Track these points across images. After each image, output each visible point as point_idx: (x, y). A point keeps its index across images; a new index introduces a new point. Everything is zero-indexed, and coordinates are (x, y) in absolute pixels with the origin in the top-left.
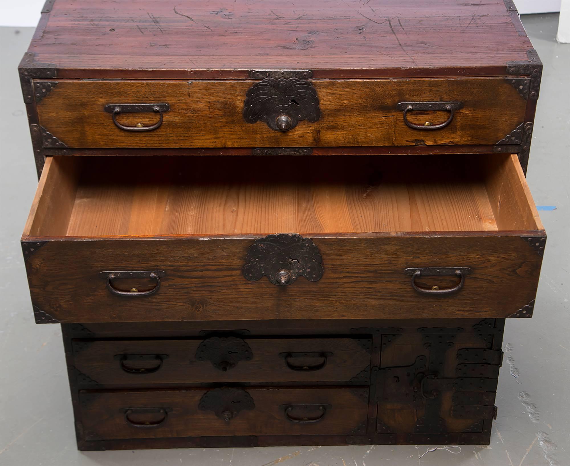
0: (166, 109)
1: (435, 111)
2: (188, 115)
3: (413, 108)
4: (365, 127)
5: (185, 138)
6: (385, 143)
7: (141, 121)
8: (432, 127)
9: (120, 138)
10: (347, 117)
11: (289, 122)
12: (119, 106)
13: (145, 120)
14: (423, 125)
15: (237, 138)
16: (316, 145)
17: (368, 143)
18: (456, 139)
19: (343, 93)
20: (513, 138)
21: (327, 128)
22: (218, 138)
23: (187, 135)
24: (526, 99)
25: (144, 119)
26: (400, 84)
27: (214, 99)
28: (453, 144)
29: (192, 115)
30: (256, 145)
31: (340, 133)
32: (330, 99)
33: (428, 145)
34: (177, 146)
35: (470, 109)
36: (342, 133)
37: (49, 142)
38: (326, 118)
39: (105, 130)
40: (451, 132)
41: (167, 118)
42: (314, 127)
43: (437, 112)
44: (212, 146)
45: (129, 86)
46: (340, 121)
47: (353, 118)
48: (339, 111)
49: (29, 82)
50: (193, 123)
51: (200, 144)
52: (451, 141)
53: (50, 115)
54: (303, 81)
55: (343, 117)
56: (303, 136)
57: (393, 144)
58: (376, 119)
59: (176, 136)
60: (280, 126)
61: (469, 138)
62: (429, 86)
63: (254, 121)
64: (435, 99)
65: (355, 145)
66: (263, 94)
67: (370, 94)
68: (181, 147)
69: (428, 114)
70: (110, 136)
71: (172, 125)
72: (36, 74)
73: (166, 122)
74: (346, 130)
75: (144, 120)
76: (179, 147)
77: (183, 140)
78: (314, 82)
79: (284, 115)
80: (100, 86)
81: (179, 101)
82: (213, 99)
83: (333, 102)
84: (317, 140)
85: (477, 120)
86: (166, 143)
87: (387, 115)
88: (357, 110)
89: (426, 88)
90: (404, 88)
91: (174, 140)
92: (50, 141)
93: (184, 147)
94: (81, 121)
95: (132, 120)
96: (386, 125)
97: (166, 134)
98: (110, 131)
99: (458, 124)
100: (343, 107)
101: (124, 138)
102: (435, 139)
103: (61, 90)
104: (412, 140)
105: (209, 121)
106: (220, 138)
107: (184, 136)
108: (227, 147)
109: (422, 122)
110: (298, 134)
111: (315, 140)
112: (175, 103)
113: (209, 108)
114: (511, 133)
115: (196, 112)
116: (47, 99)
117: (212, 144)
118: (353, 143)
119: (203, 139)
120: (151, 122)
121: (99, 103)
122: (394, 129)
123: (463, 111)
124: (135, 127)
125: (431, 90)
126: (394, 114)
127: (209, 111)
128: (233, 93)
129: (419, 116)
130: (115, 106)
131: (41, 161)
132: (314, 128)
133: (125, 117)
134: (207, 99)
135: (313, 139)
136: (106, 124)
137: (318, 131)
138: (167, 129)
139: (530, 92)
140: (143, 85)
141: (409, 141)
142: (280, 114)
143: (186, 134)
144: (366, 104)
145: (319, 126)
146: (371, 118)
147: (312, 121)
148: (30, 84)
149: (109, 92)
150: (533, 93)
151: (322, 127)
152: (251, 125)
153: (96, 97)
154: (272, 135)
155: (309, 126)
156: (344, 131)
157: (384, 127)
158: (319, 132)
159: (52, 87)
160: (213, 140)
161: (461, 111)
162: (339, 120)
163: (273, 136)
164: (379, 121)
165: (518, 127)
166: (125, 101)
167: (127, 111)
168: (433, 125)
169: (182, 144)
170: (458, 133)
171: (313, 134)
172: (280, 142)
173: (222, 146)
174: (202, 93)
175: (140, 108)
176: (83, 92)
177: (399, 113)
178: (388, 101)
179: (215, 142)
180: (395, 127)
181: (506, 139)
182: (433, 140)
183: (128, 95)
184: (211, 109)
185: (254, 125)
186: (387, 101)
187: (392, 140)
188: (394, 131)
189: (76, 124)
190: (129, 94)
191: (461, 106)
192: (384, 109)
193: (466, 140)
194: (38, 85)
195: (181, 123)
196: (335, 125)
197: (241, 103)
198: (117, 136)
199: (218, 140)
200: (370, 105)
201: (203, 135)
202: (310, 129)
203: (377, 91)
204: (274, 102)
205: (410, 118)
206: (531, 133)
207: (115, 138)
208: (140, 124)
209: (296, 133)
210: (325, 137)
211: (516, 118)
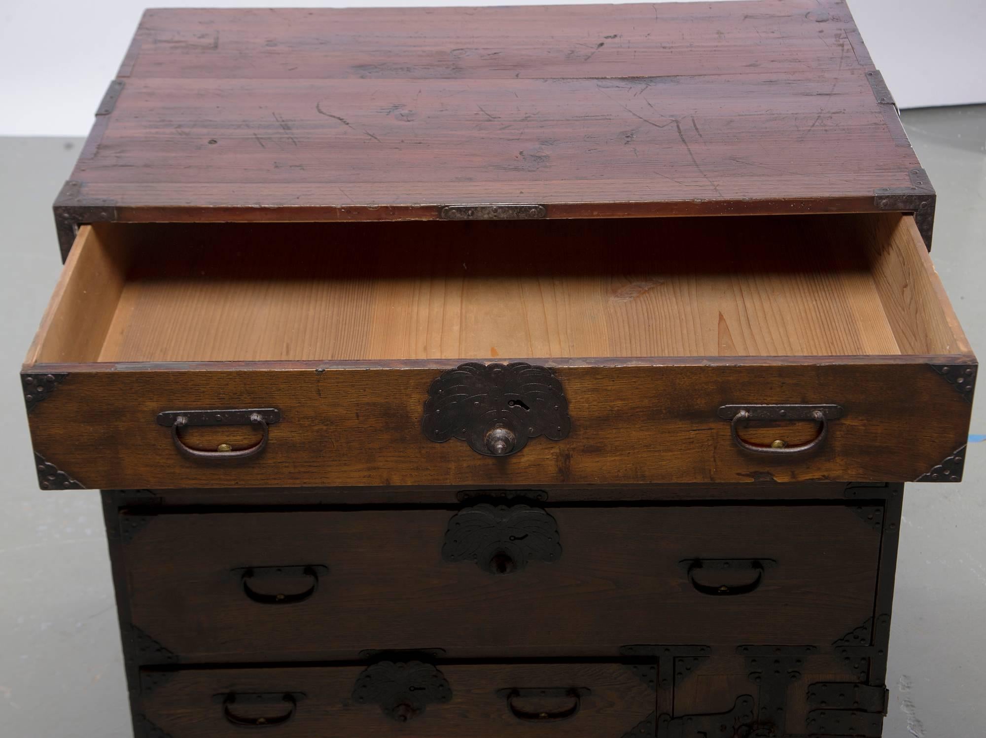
0: (273, 419)
1: (792, 421)
2: (316, 428)
3: (749, 416)
4: (656, 450)
5: (311, 469)
6: (695, 478)
7: (227, 440)
8: (787, 450)
9: (188, 471)
10: (622, 430)
11: (511, 441)
12: (185, 415)
13: (234, 438)
14: (769, 446)
15: (411, 469)
16: (563, 481)
17: (663, 477)
18: (835, 472)
19: (614, 388)
20: (947, 472)
21: (583, 451)
22: (375, 468)
23: (315, 464)
25: (234, 436)
26: (723, 372)
27: (365, 400)
28: (829, 481)
29: (325, 428)
30: (448, 481)
31: (609, 459)
32: (588, 398)
33: (779, 481)
34: (297, 484)
35: (860, 418)
36: (613, 458)
37: (49, 481)
38: (582, 432)
39: (158, 457)
40: (825, 459)
41: (275, 434)
42: (558, 447)
43: (796, 422)
44: (364, 482)
45: (204, 379)
46: (608, 438)
47: (634, 432)
48: (605, 420)
50: (326, 442)
51: (340, 480)
52: (824, 476)
53: (53, 431)
55: (614, 431)
56: (537, 465)
57: (712, 479)
58: (679, 434)
59: (295, 467)
60: (492, 450)
61: (861, 471)
62: (781, 376)
63: (443, 438)
64: (791, 399)
65: (638, 481)
66: (461, 390)
67: (665, 390)
68: (305, 485)
69: (779, 426)
70: (168, 467)
71: (287, 446)
73: (275, 442)
74: (621, 455)
75: (232, 438)
76: (299, 486)
77: (308, 472)
78: (559, 369)
79: (500, 427)
80: (148, 379)
81: (299, 403)
82: (363, 399)
83: (595, 403)
84: (564, 471)
85: (874, 438)
86: (275, 479)
87: (698, 428)
88: (642, 419)
89: (775, 379)
90: (731, 378)
91: (290, 473)
92: (51, 478)
93: (310, 486)
94: (112, 440)
95: (211, 438)
96: (697, 445)
97: (274, 463)
98: (167, 459)
99: (838, 444)
100: (615, 412)
101: (193, 471)
102: (793, 473)
103: (72, 387)
104: (748, 473)
105: (357, 439)
106: (378, 468)
107: (310, 466)
108: (392, 485)
109: (767, 441)
110: (528, 460)
111: (560, 471)
112: (291, 407)
113: (358, 416)
114: (943, 462)
115: (331, 423)
116: (45, 404)
118: (634, 478)
119: (345, 471)
120: (246, 442)
121: (146, 409)
122: (714, 453)
123: (848, 422)
124: (216, 451)
125: (783, 383)
126: (712, 425)
127: (357, 421)
128: (402, 388)
129: (762, 429)
130: (177, 415)
132: (558, 451)
133: (197, 434)
134: (353, 400)
135: (557, 469)
136: (159, 447)
137: (567, 455)
138: (277, 453)
140: (231, 377)
141: (743, 475)
142: (493, 426)
143: (313, 462)
144: (659, 408)
145: (568, 446)
146: (669, 433)
147: (554, 437)
149: (166, 390)
151: (574, 449)
152: (437, 446)
153: (140, 399)
154: (479, 463)
155: (549, 446)
156: (616, 456)
157: (694, 449)
158: (568, 457)
159: (55, 384)
160: (366, 473)
161: (843, 421)
162: (607, 436)
163: (480, 465)
164: (683, 438)
165: (955, 452)
166: (197, 404)
167: (198, 422)
168: (788, 446)
169: (305, 481)
170: (838, 460)
171: (557, 461)
172: (493, 475)
173: (383, 483)
174: (344, 389)
175: (224, 416)
176: (116, 390)
177: (722, 423)
178: (701, 403)
179: (369, 476)
180: (715, 448)
181: (932, 474)
182: (790, 473)
183: (202, 395)
184: (360, 418)
185: (444, 445)
186: (699, 403)
187: (710, 473)
188: (714, 457)
189: (101, 447)
190: (204, 392)
191: (843, 412)
192: (693, 415)
193: (854, 473)
194: (30, 378)
195: (304, 443)
196: (598, 445)
197: (419, 407)
198: (182, 467)
199: (374, 473)
200: (665, 409)
201: (345, 464)
202: (552, 451)
203: (679, 384)
204: (482, 405)
205: (744, 433)
207: (177, 471)
208: (224, 445)
209: (524, 459)
210: (580, 466)
211: (951, 436)
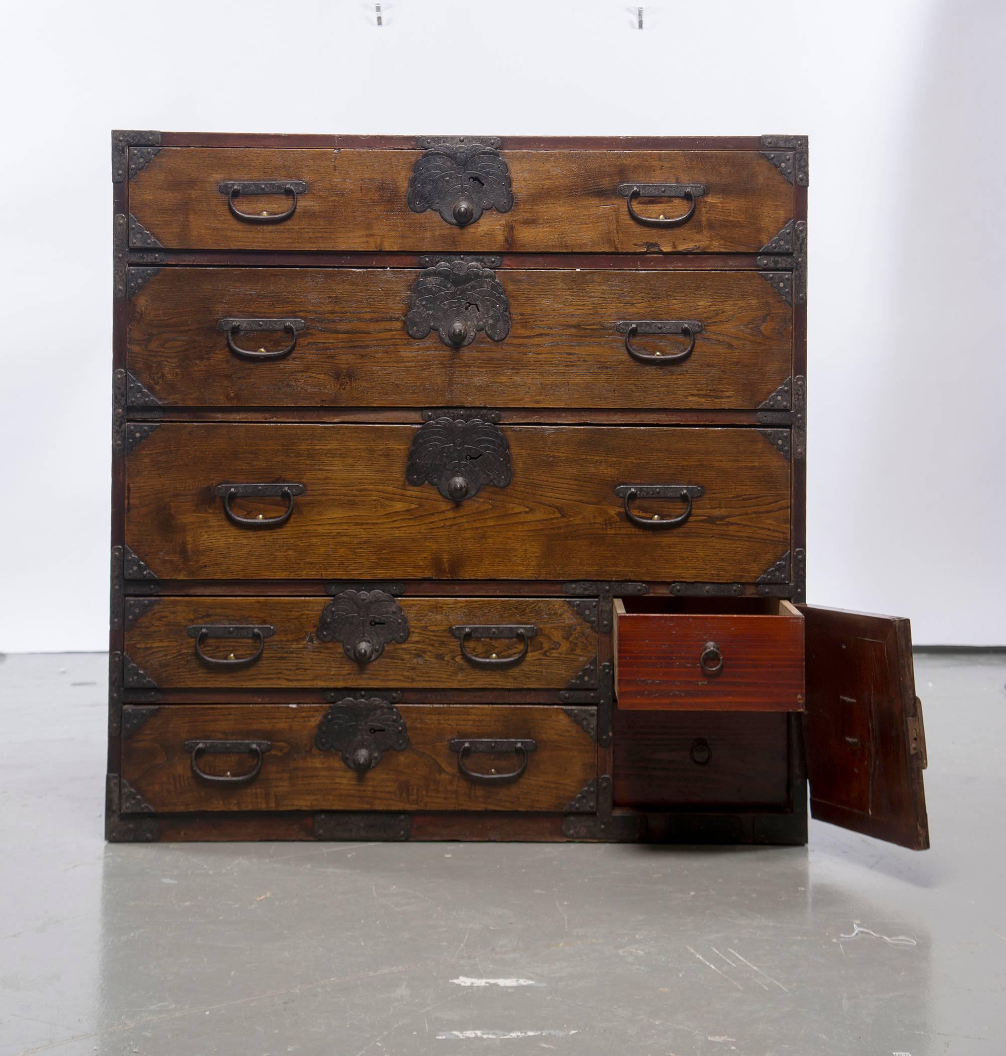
0: (302, 190)
1: (670, 198)
2: (331, 199)
3: (640, 192)
4: (575, 222)
5: (325, 235)
6: (604, 248)
7: (267, 209)
8: (669, 221)
9: (236, 233)
10: (550, 205)
11: (471, 211)
12: (239, 185)
15: (398, 237)
16: (508, 249)
17: (581, 246)
18: (703, 243)
19: (544, 169)
20: (782, 243)
21: (523, 222)
22: (371, 235)
23: (328, 230)
24: (791, 183)
25: (272, 204)
26: (620, 157)
27: (368, 176)
28: (699, 251)
29: (337, 199)
30: (424, 248)
31: (541, 230)
32: (527, 177)
33: (665, 251)
34: (313, 247)
35: (718, 197)
36: (544, 230)
37: (137, 238)
38: (522, 207)
39: (217, 222)
40: (695, 231)
41: (303, 203)
42: (503, 219)
43: (673, 199)
44: (363, 248)
46: (541, 212)
47: (558, 207)
48: (538, 197)
49: (123, 151)
50: (337, 211)
51: (345, 245)
52: (695, 246)
53: (145, 197)
54: (490, 149)
55: (545, 206)
56: (490, 235)
57: (616, 248)
58: (590, 209)
59: (314, 233)
62: (660, 160)
63: (422, 210)
64: (668, 180)
65: (562, 250)
66: (436, 168)
67: (579, 171)
68: (319, 249)
69: (660, 203)
70: (223, 230)
71: (310, 215)
72: (134, 140)
73: (300, 210)
74: (550, 226)
75: (271, 206)
76: (316, 249)
77: (323, 238)
79: (463, 199)
81: (320, 177)
82: (366, 175)
83: (530, 182)
84: (510, 240)
85: (729, 214)
86: (298, 243)
87: (604, 204)
88: (564, 196)
89: (656, 163)
90: (627, 162)
91: (310, 238)
92: (139, 236)
93: (323, 249)
94: (185, 207)
95: (255, 206)
96: (604, 219)
97: (298, 229)
98: (223, 223)
99: (704, 219)
100: (545, 190)
101: (240, 234)
102: (674, 243)
103: (163, 160)
104: (642, 243)
105: (360, 209)
106: (374, 235)
107: (325, 232)
108: (383, 250)
109: (654, 214)
110: (483, 230)
111: (506, 240)
112: (315, 181)
113: (361, 189)
114: (779, 234)
115: (342, 195)
116: (143, 174)
117: (364, 245)
118: (559, 247)
119: (350, 238)
120: (280, 210)
121: (212, 180)
122: (616, 226)
123: (709, 199)
125: (663, 166)
126: (615, 202)
127: (360, 194)
128: (395, 166)
129: (649, 205)
130: (234, 186)
131: (121, 272)
132: (504, 222)
133: (246, 202)
134: (358, 175)
135: (504, 239)
136: (218, 213)
137: (511, 226)
138: (301, 220)
139: (796, 176)
141: (639, 246)
142: (458, 199)
143: (327, 228)
144: (576, 187)
145: (512, 218)
146: (584, 208)
147: (501, 211)
148: (124, 153)
149: (227, 165)
150: (800, 176)
151: (516, 221)
152: (417, 215)
153: (210, 171)
154: (447, 231)
155: (498, 218)
156: (546, 228)
157: (602, 222)
158: (512, 228)
159: (152, 156)
160: (365, 239)
161: (706, 199)
162: (539, 210)
163: (448, 234)
164: (594, 212)
165: (785, 227)
166: (249, 176)
167: (249, 192)
168: (669, 218)
169: (320, 245)
170: (705, 232)
171: (504, 231)
172: (457, 243)
173: (377, 248)
174: (354, 166)
175: (267, 186)
177: (621, 200)
178: (606, 183)
179: (367, 242)
180: (617, 222)
181: (771, 245)
182: (671, 244)
183: (252, 169)
184: (363, 191)
185: (422, 215)
186: (604, 182)
187: (614, 244)
188: (617, 229)
189: (177, 212)
190: (254, 166)
191: (706, 190)
192: (601, 194)
193: (717, 244)
194: (135, 152)
195: (321, 212)
196: (533, 218)
197: (405, 183)
198: (233, 230)
199: (371, 240)
200: (580, 188)
201: (350, 231)
202: (500, 223)
203: (589, 167)
204: (450, 180)
205: (636, 207)
206: (806, 238)
207: (229, 234)
208: (265, 213)
209: (479, 230)
210: (521, 236)
211: (782, 212)
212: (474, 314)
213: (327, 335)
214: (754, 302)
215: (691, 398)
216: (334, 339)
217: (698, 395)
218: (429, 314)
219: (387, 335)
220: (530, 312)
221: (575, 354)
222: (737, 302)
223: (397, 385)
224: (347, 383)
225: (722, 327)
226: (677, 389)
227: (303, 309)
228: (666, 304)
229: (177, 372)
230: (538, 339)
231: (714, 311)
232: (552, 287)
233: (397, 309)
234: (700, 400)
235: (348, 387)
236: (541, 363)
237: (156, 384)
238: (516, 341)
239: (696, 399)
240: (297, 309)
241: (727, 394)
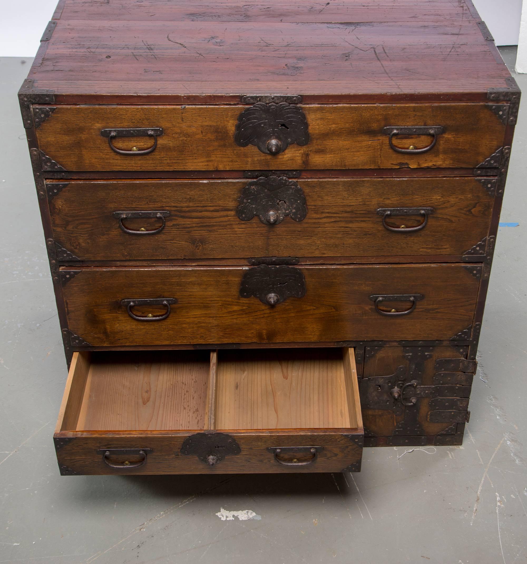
0: (160, 133)
1: (419, 135)
2: (181, 139)
3: (398, 133)
4: (352, 151)
5: (178, 161)
6: (371, 166)
7: (136, 145)
8: (417, 151)
9: (116, 161)
10: (335, 141)
11: (279, 146)
12: (115, 131)
13: (140, 144)
14: (408, 148)
15: (229, 161)
16: (305, 168)
17: (355, 166)
18: (439, 163)
19: (331, 117)
20: (492, 162)
21: (315, 152)
22: (210, 161)
23: (180, 158)
24: (505, 124)
25: (139, 143)
26: (386, 109)
27: (206, 124)
28: (436, 167)
29: (185, 139)
30: (247, 168)
31: (328, 156)
32: (318, 123)
33: (412, 167)
34: (171, 169)
35: (452, 134)
36: (330, 156)
37: (48, 165)
38: (315, 142)
39: (101, 154)
40: (434, 155)
41: (161, 141)
42: (303, 150)
43: (421, 136)
44: (205, 168)
45: (124, 111)
46: (328, 145)
47: (341, 142)
48: (326, 135)
49: (29, 108)
50: (186, 146)
51: (193, 167)
52: (433, 165)
53: (49, 139)
54: (293, 106)
55: (331, 141)
56: (292, 159)
57: (379, 166)
58: (363, 143)
59: (170, 160)
60: (270, 150)
61: (451, 162)
62: (414, 111)
63: (245, 145)
64: (419, 124)
65: (342, 168)
66: (255, 118)
67: (357, 119)
68: (175, 170)
69: (412, 138)
70: (107, 159)
71: (166, 149)
72: (35, 100)
73: (160, 146)
74: (334, 154)
75: (139, 144)
76: (173, 170)
77: (177, 163)
78: (304, 107)
79: (274, 138)
80: (96, 111)
81: (173, 125)
82: (205, 123)
83: (322, 126)
84: (306, 162)
85: (459, 144)
86: (160, 166)
87: (373, 139)
88: (345, 134)
89: (411, 113)
90: (390, 112)
91: (168, 163)
92: (49, 164)
93: (178, 170)
94: (78, 145)
95: (128, 144)
96: (372, 148)
97: (160, 158)
98: (106, 155)
99: (441, 147)
100: (331, 131)
101: (119, 162)
102: (419, 163)
103: (59, 115)
104: (396, 163)
105: (202, 145)
106: (212, 161)
107: (178, 159)
108: (219, 170)
109: (406, 146)
110: (288, 157)
111: (304, 162)
112: (169, 127)
113: (202, 132)
114: (491, 156)
115: (189, 136)
116: (45, 124)
117: (205, 167)
118: (340, 166)
119: (195, 162)
120: (146, 146)
121: (95, 128)
122: (380, 153)
123: (446, 136)
124: (131, 150)
125: (416, 115)
126: (380, 138)
127: (201, 135)
128: (225, 117)
129: (404, 140)
130: (110, 131)
131: (41, 184)
132: (303, 152)
133: (121, 142)
134: (199, 123)
135: (302, 162)
136: (102, 148)
137: (307, 154)
138: (161, 152)
139: (509, 118)
140: (138, 110)
141: (394, 165)
142: (270, 138)
143: (179, 157)
144: (354, 129)
145: (308, 149)
146: (358, 142)
147: (301, 144)
148: (30, 109)
149: (105, 117)
150: (511, 118)
151: (311, 151)
152: (242, 148)
153: (93, 122)
154: (263, 158)
155: (298, 149)
156: (332, 155)
157: (370, 151)
158: (307, 155)
159: (50, 113)
160: (206, 163)
161: (444, 135)
162: (327, 144)
163: (263, 159)
164: (365, 144)
165: (497, 151)
166: (121, 125)
167: (122, 135)
168: (417, 149)
169: (175, 167)
170: (441, 156)
171: (302, 157)
172: (270, 165)
173: (214, 169)
174: (195, 118)
175: (134, 132)
176: (80, 117)
177: (384, 137)
178: (375, 126)
179: (208, 165)
180: (381, 150)
181: (485, 163)
182: (417, 163)
183: (123, 120)
184: (203, 133)
185: (245, 148)
186: (373, 126)
187: (378, 163)
188: (380, 155)
189: (73, 148)
190: (124, 119)
191: (444, 130)
192: (371, 133)
193: (448, 163)
194: (37, 110)
195: (174, 147)
196: (323, 148)
197: (233, 128)
198: (113, 159)
199: (210, 164)
200: (357, 129)
201: (196, 159)
202: (300, 152)
203: (364, 115)
204: (265, 126)
205: (395, 142)
206: (509, 157)
207: (111, 162)
208: (135, 148)
209: (285, 156)
210: (314, 160)
211: (495, 143)
212: (283, 207)
213: (185, 220)
214: (469, 196)
215: (421, 250)
216: (190, 222)
217: (427, 248)
218: (252, 207)
219: (226, 219)
220: (320, 204)
221: (349, 227)
222: (458, 196)
223: (232, 246)
224: (200, 246)
225: (446, 210)
226: (413, 245)
227: (168, 205)
228: (411, 198)
229: (88, 242)
230: (325, 220)
231: (442, 201)
232: (336, 190)
233: (232, 204)
234: (427, 250)
235: (201, 248)
236: (326, 232)
237: (76, 248)
238: (310, 221)
239: (425, 250)
240: (164, 205)
241: (445, 247)
